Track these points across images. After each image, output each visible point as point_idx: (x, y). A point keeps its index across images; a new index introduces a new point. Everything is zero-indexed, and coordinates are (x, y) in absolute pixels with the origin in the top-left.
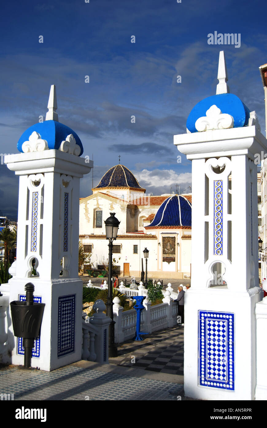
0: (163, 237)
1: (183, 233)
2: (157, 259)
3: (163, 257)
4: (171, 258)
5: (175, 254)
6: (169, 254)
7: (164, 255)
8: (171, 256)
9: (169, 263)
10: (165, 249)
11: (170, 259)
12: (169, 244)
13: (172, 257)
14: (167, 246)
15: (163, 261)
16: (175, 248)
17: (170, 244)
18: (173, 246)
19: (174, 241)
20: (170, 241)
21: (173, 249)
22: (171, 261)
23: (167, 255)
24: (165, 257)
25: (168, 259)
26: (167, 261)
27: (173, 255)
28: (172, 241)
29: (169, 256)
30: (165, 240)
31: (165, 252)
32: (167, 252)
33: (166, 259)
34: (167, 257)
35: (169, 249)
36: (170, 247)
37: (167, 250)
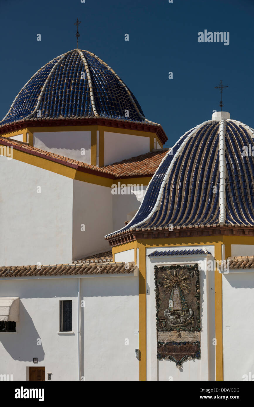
0: (156, 268)
3: (159, 343)
4: (185, 343)
6: (179, 331)
7: (161, 333)
8: (187, 337)
9: (179, 364)
10: (166, 313)
11: (181, 349)
12: (176, 292)
13: (190, 340)
15: (160, 357)
16: (199, 308)
17: (181, 291)
18: (191, 301)
19: (196, 282)
20: (182, 282)
21: (190, 309)
22: (187, 354)
23: (171, 336)
24: (166, 341)
25: (177, 347)
26: (172, 357)
27: (191, 335)
28: (188, 282)
29: (177, 339)
30: (163, 278)
31: (164, 323)
32: (171, 325)
33: (169, 350)
34: (173, 340)
35: (180, 309)
36: (180, 305)
37: (171, 317)
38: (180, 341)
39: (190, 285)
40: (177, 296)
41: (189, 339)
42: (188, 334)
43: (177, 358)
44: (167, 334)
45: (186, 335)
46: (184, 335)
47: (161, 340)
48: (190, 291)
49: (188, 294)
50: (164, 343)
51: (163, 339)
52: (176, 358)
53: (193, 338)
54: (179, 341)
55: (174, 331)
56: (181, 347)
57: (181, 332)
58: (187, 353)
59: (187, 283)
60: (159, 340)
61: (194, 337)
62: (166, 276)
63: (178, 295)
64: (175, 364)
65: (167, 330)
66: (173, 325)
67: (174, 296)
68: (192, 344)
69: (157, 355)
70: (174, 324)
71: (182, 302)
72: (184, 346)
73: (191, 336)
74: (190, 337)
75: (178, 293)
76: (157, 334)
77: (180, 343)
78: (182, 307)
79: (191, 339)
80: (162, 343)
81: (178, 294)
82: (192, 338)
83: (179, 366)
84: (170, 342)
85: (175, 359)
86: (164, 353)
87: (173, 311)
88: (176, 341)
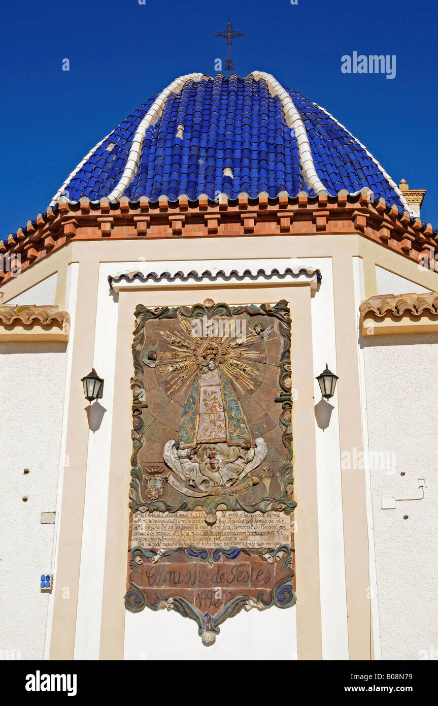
0: (141, 311)
1: (370, 282)
2: (46, 583)
3: (135, 552)
4: (234, 554)
5: (289, 509)
6: (212, 513)
7: (144, 521)
8: (241, 531)
9: (209, 626)
10: (169, 453)
11: (221, 575)
12: (209, 386)
13: (254, 542)
14: (190, 407)
15: (136, 600)
16: (288, 438)
18: (264, 413)
19: (280, 356)
20: (232, 353)
21: (260, 441)
22: (240, 592)
23: (184, 528)
24: (162, 546)
25: (205, 567)
26: (185, 600)
27: (259, 525)
28: (253, 354)
29: (206, 539)
30: (166, 342)
31: (159, 485)
32: (185, 490)
33: (174, 578)
34: (188, 542)
35: (223, 440)
36: (223, 425)
37: (188, 464)
38: (217, 547)
39: (260, 365)
40: (215, 398)
41: (251, 538)
42: (248, 522)
43: (203, 605)
44: (169, 521)
45: (238, 524)
46: (231, 527)
47: (145, 542)
48: (257, 384)
49: (251, 391)
50: (154, 552)
51: (151, 539)
52: (200, 606)
53: (266, 537)
54: (211, 545)
55: (194, 513)
56: (219, 567)
57: (219, 514)
58: (241, 588)
59: (250, 359)
60: (135, 544)
61: (269, 533)
62: (176, 335)
63: (219, 395)
64: (193, 625)
65: (168, 509)
66: (190, 492)
67: (202, 397)
68: (260, 553)
69: (124, 592)
70: (194, 487)
71: (231, 418)
72: (232, 563)
73: (259, 530)
74: (256, 534)
75: (217, 389)
76: (131, 521)
77: (217, 551)
78: (230, 434)
79: (258, 537)
80: (148, 554)
81: (216, 392)
82: (261, 534)
83: (208, 635)
84: (180, 549)
85: (196, 610)
86: (155, 588)
87: (197, 444)
88: (200, 546)
